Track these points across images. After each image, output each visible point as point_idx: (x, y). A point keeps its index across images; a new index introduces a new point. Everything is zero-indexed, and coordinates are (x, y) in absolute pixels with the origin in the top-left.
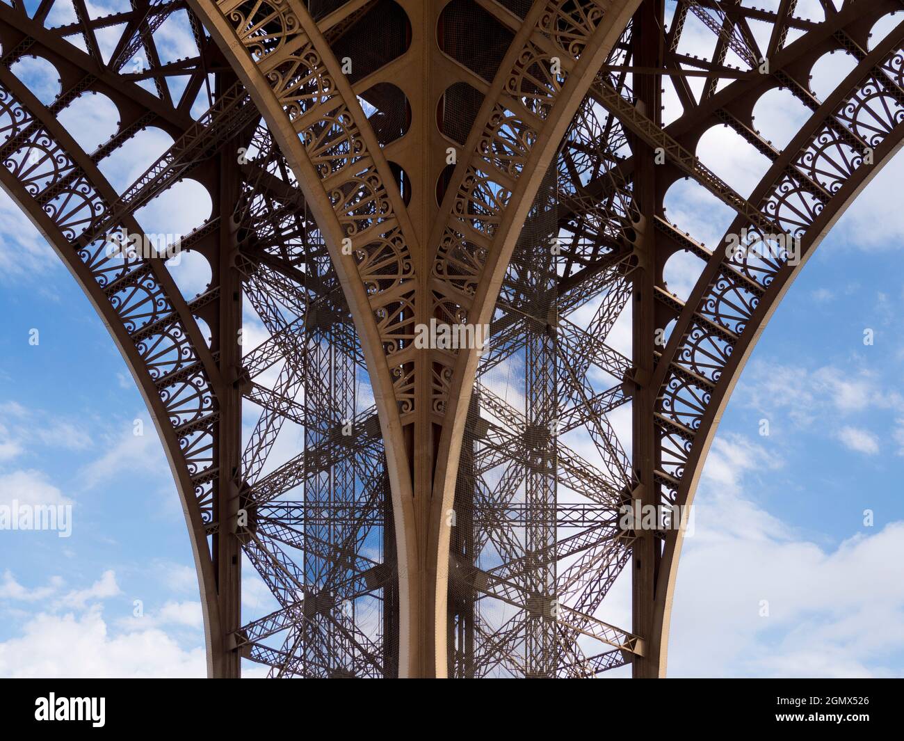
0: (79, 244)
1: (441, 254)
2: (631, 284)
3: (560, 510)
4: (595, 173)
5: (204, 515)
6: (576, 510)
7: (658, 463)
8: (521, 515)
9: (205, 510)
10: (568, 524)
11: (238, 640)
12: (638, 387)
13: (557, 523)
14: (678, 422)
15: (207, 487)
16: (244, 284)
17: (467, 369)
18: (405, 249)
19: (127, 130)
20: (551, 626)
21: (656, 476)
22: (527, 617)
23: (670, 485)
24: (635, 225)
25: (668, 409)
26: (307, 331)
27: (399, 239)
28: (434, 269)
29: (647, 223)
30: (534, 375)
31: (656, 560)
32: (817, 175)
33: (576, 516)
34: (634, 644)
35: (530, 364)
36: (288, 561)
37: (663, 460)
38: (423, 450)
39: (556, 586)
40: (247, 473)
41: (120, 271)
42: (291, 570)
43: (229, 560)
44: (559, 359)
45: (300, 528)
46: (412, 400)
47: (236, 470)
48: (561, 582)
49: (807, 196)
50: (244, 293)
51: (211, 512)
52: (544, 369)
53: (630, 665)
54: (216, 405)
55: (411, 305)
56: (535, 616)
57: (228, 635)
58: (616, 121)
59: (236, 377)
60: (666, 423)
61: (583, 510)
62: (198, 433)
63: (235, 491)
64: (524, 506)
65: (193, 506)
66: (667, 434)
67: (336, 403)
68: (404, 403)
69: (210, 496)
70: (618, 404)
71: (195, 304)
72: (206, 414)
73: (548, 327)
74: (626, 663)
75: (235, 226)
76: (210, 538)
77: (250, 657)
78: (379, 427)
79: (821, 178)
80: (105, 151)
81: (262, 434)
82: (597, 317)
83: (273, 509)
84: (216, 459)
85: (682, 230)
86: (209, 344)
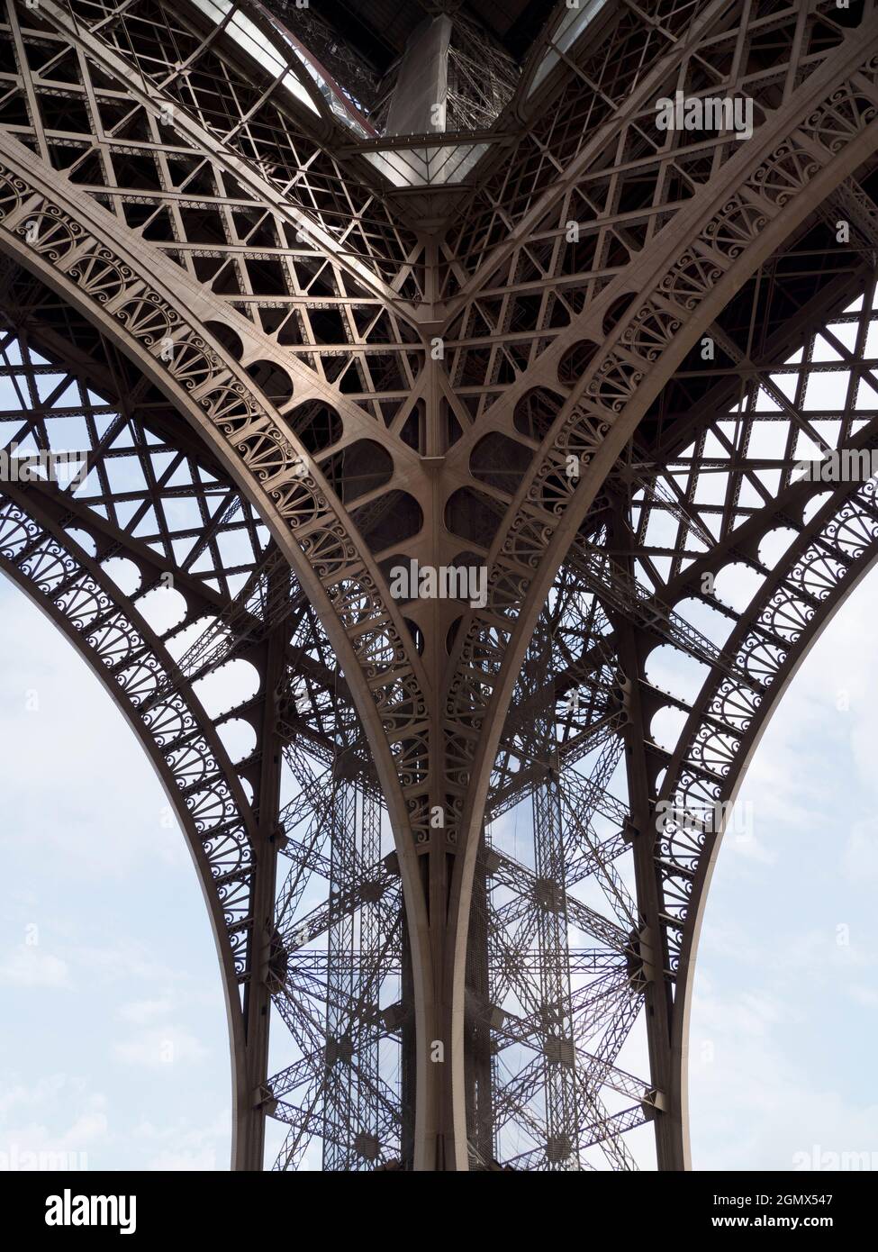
0: (143, 708)
1: (451, 696)
2: (623, 740)
3: (572, 956)
4: (584, 651)
5: (237, 964)
6: (588, 956)
7: (662, 906)
8: (535, 962)
9: (238, 960)
10: (580, 970)
11: (264, 1094)
12: (637, 833)
13: (569, 970)
14: (677, 864)
15: (242, 936)
16: (284, 749)
17: (477, 798)
18: (419, 692)
19: (191, 618)
20: (569, 1072)
21: (661, 918)
22: (545, 1061)
23: (675, 926)
24: (622, 686)
25: (667, 853)
26: (335, 780)
27: (413, 683)
28: (445, 711)
29: (633, 684)
30: (540, 817)
31: (668, 1007)
32: (777, 629)
33: (587, 961)
34: (654, 1096)
35: (537, 806)
36: (312, 1008)
37: (666, 903)
38: (437, 879)
39: (572, 1030)
40: (279, 921)
41: (177, 734)
42: (315, 1016)
43: (258, 1011)
44: (562, 801)
45: (324, 979)
46: (427, 831)
47: (269, 920)
48: (577, 1025)
49: (771, 648)
50: (283, 758)
51: (244, 962)
52: (550, 810)
53: (652, 1123)
54: (254, 858)
55: (425, 743)
56: (553, 1062)
57: (254, 1089)
58: (598, 604)
59: (272, 831)
60: (666, 866)
61: (594, 955)
62: (236, 884)
63: (267, 939)
64: (537, 953)
65: (227, 955)
66: (667, 877)
67: (363, 862)
68: (420, 833)
69: (244, 946)
70: (619, 852)
71: (239, 765)
72: (244, 866)
73: (551, 771)
74: (648, 1119)
75: (277, 698)
76: (242, 987)
77: (275, 1117)
78: (397, 862)
79: (781, 632)
80: (172, 633)
81: (293, 882)
82: (595, 774)
83: (302, 959)
84: (251, 910)
85: (663, 689)
86: (251, 801)
